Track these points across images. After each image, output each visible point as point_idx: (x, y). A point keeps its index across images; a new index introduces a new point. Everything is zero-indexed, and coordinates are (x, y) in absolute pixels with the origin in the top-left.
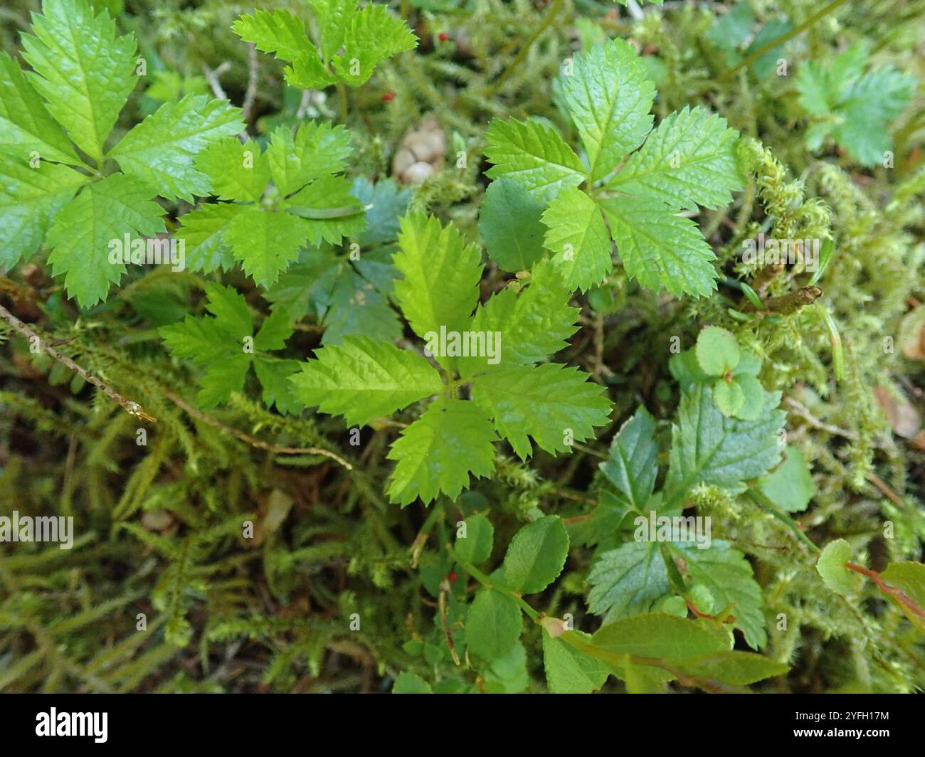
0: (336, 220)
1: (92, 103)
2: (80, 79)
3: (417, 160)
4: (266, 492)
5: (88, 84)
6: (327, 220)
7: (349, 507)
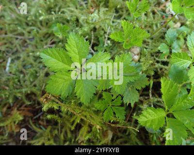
0: (132, 76)
1: (79, 56)
2: (77, 52)
3: (135, 55)
4: (107, 131)
5: (79, 52)
6: (130, 76)
7: (127, 133)
